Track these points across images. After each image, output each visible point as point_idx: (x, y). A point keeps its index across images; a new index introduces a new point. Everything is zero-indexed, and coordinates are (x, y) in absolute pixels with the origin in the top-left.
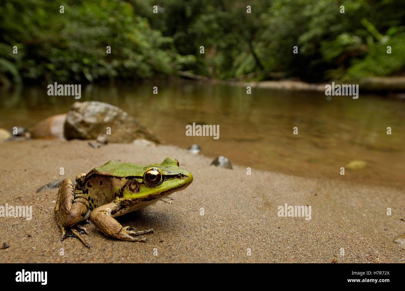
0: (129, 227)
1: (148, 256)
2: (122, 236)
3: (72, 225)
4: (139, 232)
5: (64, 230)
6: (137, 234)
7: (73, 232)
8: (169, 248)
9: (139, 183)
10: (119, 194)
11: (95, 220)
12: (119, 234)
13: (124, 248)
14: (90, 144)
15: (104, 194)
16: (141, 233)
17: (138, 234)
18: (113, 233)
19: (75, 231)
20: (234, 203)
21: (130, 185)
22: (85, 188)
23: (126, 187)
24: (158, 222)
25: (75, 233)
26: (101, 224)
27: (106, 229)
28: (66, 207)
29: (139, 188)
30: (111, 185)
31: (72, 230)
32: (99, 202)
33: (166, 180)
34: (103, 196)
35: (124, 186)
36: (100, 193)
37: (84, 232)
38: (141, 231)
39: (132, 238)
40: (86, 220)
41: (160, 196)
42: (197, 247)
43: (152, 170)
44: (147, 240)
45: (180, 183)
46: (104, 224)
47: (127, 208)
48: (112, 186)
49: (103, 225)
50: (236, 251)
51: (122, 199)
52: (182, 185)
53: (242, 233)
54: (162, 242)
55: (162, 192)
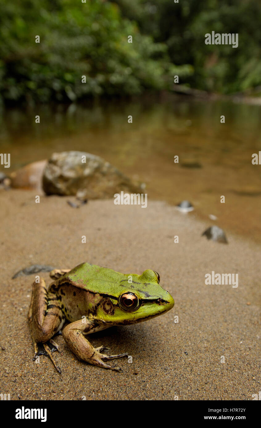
0: (103, 348)
1: (120, 394)
2: (95, 361)
3: (44, 341)
4: (113, 356)
5: (36, 348)
6: (110, 359)
7: (45, 349)
8: (143, 384)
9: (114, 305)
10: (93, 311)
11: (67, 339)
12: (91, 359)
13: (96, 378)
14: (69, 203)
15: (77, 306)
16: (115, 358)
17: (112, 359)
18: (85, 358)
19: (47, 348)
20: (223, 313)
21: (104, 304)
22: (58, 294)
23: (100, 306)
24: (134, 340)
25: (47, 351)
26: (73, 346)
27: (78, 352)
28: (38, 320)
29: (113, 310)
30: (85, 299)
31: (44, 346)
32: (72, 312)
33: (143, 305)
34: (76, 307)
35: (98, 304)
36: (74, 304)
37: (56, 350)
38: (115, 356)
39: (104, 364)
40: (59, 332)
41: (136, 322)
42: (174, 388)
43: (128, 293)
44: (120, 370)
45: (159, 310)
46: (76, 346)
47: (100, 327)
48: (85, 301)
49: (75, 348)
50: (219, 396)
51: (95, 318)
52: (161, 312)
53: (229, 364)
54: (136, 374)
55: (138, 318)
